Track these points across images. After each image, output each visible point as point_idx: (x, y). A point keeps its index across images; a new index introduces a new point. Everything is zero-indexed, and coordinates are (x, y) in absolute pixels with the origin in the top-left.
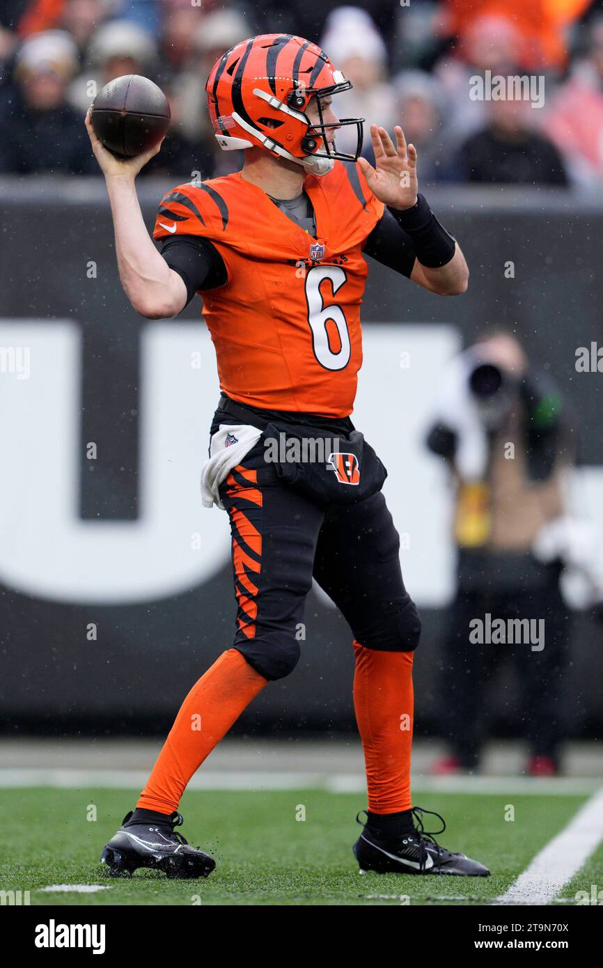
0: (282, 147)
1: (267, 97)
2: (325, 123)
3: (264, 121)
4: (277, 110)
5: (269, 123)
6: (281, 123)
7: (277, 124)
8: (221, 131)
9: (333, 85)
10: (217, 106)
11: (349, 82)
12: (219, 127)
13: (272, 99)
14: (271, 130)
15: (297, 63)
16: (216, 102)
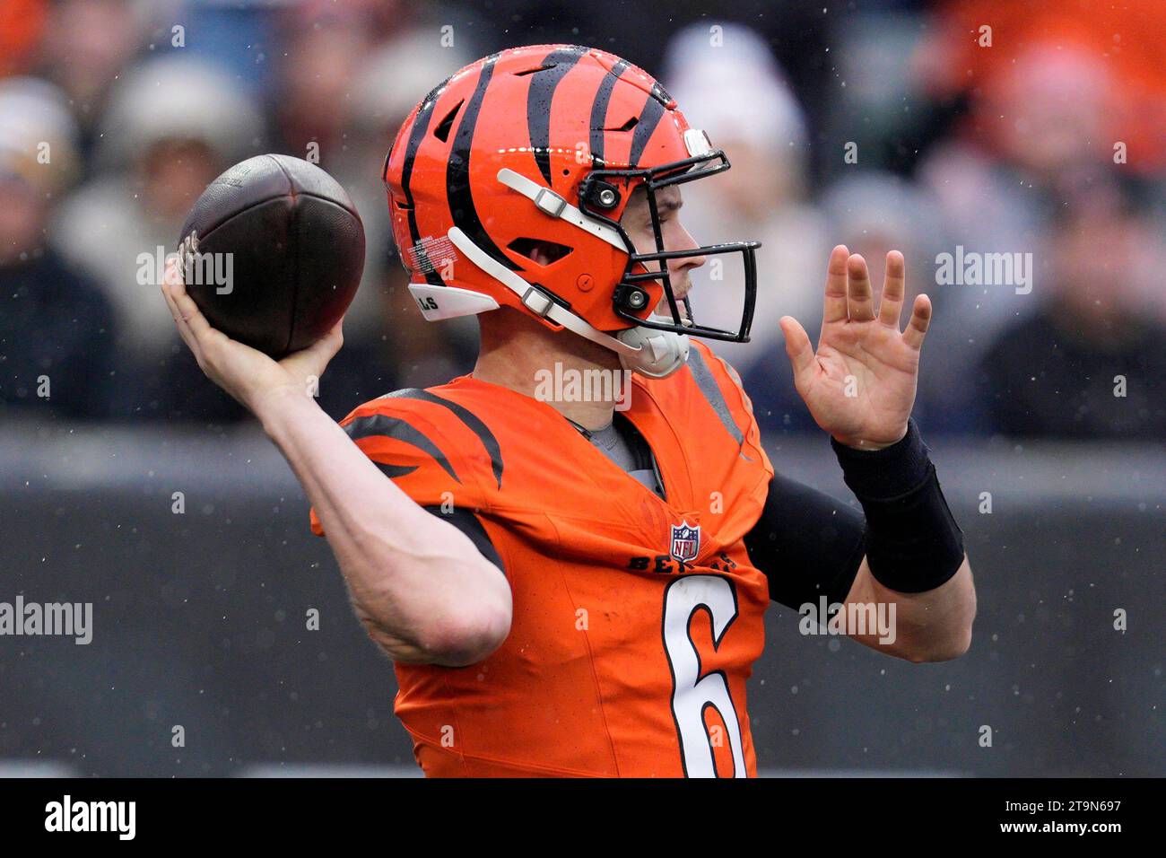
0: (568, 307)
1: (530, 188)
2: (667, 249)
3: (523, 245)
4: (554, 218)
5: (535, 252)
6: (564, 250)
7: (554, 252)
8: (421, 274)
9: (685, 159)
10: (411, 216)
11: (722, 156)
12: (417, 266)
13: (542, 193)
14: (541, 266)
15: (599, 112)
16: (411, 205)
